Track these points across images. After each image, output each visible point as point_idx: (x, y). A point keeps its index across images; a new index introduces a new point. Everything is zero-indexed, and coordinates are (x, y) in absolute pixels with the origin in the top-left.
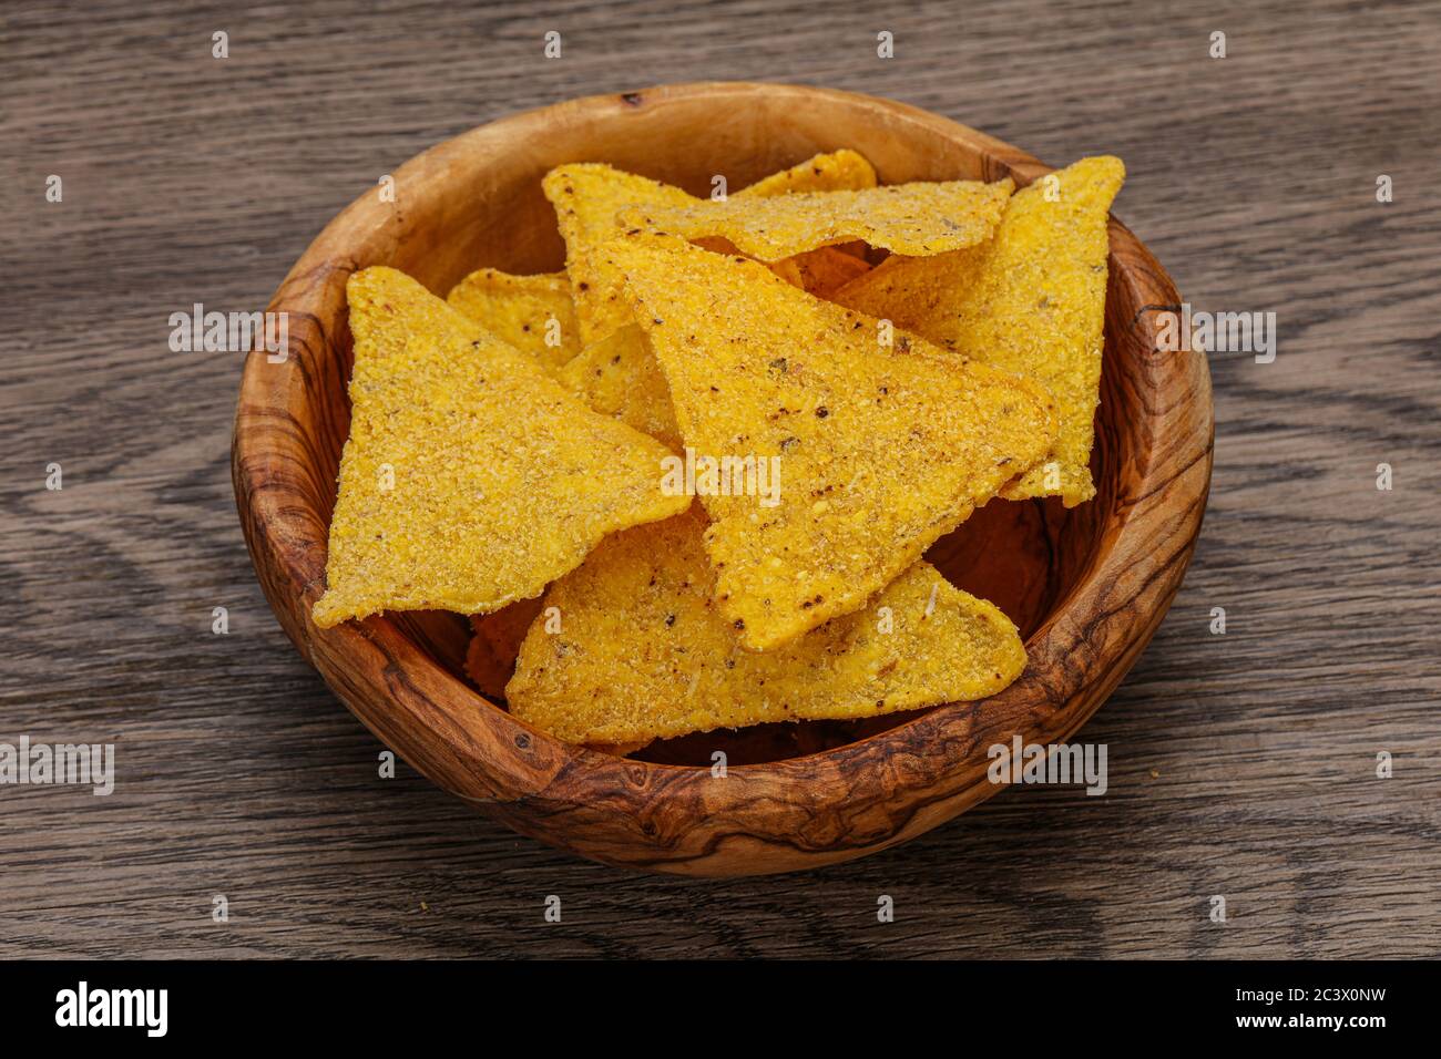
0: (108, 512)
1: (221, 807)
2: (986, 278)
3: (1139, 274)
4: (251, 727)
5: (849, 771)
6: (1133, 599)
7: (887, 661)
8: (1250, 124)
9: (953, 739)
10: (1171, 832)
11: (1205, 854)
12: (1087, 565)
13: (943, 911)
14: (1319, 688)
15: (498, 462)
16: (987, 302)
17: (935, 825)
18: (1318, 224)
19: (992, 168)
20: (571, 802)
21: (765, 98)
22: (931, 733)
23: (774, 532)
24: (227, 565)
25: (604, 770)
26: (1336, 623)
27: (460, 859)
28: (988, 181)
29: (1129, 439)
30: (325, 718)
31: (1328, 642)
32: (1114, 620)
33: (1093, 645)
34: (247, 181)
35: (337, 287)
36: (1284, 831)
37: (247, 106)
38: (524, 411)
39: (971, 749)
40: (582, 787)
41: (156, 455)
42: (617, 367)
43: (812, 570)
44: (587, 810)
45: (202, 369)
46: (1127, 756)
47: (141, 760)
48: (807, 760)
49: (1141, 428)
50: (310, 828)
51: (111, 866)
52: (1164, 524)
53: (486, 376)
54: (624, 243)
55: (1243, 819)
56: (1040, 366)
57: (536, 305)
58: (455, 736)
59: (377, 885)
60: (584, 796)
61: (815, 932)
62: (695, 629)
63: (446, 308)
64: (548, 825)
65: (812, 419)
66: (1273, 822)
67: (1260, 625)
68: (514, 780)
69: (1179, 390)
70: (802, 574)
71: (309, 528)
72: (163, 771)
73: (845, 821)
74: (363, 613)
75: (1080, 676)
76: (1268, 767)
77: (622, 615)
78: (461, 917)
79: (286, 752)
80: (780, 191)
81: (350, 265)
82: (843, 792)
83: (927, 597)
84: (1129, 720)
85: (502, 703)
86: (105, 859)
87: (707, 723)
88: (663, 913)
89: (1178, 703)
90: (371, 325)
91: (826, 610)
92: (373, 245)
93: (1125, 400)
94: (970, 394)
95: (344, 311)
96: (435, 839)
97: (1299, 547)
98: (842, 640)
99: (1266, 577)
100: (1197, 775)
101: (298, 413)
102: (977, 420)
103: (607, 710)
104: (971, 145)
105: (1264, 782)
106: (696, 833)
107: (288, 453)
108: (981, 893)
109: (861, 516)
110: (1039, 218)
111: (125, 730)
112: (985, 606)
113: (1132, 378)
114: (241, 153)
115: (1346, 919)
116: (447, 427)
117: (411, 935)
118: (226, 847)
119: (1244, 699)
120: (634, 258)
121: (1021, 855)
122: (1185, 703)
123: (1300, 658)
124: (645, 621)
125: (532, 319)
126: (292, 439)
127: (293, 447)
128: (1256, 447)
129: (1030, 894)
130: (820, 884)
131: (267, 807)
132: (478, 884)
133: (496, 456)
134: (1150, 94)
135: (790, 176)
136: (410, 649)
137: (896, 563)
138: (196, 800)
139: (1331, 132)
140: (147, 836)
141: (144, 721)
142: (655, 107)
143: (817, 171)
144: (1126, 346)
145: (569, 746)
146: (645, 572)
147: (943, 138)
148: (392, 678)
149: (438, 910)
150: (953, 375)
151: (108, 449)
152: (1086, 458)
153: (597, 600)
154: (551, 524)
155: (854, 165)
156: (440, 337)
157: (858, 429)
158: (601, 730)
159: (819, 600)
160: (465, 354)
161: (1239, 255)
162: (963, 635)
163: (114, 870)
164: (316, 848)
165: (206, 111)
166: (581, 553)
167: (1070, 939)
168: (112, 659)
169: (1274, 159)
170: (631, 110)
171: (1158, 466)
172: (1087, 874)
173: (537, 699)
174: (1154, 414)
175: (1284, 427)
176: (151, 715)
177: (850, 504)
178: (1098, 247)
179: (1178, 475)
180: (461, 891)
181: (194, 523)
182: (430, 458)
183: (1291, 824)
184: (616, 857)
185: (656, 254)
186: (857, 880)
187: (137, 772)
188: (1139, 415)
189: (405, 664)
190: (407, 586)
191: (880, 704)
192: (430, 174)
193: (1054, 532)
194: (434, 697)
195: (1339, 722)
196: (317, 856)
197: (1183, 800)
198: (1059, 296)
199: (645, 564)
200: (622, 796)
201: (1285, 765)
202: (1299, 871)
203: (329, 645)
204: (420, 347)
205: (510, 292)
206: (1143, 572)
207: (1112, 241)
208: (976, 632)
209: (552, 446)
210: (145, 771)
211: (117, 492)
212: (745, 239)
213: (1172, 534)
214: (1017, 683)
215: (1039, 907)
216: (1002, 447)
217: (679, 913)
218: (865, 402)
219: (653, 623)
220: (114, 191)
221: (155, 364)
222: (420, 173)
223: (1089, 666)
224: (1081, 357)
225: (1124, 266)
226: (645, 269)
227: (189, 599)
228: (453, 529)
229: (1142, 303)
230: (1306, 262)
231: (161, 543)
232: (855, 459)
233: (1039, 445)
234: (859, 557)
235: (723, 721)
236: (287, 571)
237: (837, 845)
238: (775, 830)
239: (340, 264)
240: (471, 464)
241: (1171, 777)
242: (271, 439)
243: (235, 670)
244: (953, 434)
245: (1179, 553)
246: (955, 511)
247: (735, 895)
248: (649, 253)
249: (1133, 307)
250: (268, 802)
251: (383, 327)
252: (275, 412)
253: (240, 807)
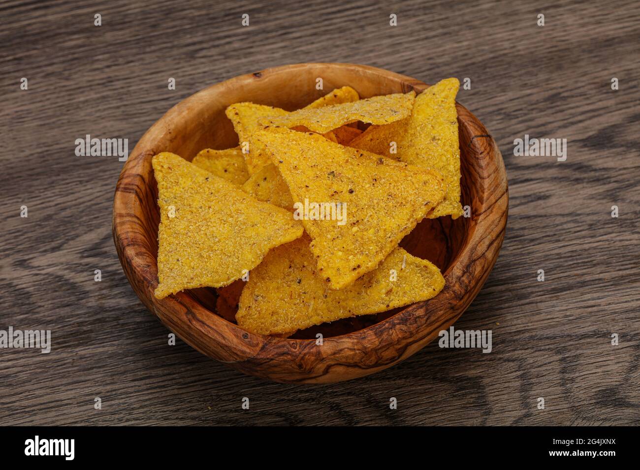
0: (62, 264)
1: (122, 377)
2: (410, 131)
3: (470, 123)
4: (131, 344)
5: (378, 334)
6: (484, 254)
7: (389, 288)
8: (502, 61)
9: (419, 317)
10: (507, 346)
11: (522, 354)
12: (464, 241)
13: (420, 388)
14: (559, 282)
15: (222, 225)
16: (411, 141)
17: (415, 352)
18: (534, 98)
19: (405, 87)
20: (268, 359)
21: (311, 69)
22: (410, 315)
23: (338, 241)
24: (112, 280)
25: (280, 344)
26: (563, 256)
27: (222, 388)
28: (405, 93)
29: (474, 189)
30: (160, 337)
31: (560, 264)
32: (478, 262)
33: (470, 274)
34: (102, 125)
35: (148, 162)
36: (553, 341)
37: (98, 95)
38: (230, 204)
39: (426, 321)
40: (271, 352)
41: (78, 239)
42: (265, 182)
43: (355, 255)
44: (275, 361)
45: (93, 202)
46: (486, 318)
47: (87, 362)
48: (361, 332)
49: (479, 184)
50: (159, 382)
51: (80, 406)
52: (493, 222)
53: (213, 191)
54: (263, 132)
55: (536, 338)
56: (436, 164)
57: (228, 161)
58: (218, 337)
59: (189, 402)
60: (273, 355)
61: (369, 402)
62: (309, 284)
63: (193, 167)
64: (258, 369)
65: (348, 195)
66: (548, 338)
67: (532, 260)
68: (243, 352)
69: (492, 168)
70: (351, 257)
71: (148, 260)
72: (97, 366)
73: (379, 355)
74: (175, 291)
75: (467, 286)
76: (542, 316)
77: (279, 281)
78: (225, 411)
79: (145, 353)
80: (321, 106)
81: (152, 153)
82: (377, 343)
83: (402, 261)
84: (484, 303)
85: (235, 322)
86: (78, 403)
87: (318, 321)
88: (307, 400)
89: (503, 294)
90: (164, 176)
91: (362, 270)
92: (160, 144)
93: (470, 174)
94: (410, 178)
95: (152, 172)
96: (210, 381)
97: (544, 227)
98: (369, 282)
99: (532, 240)
100: (515, 322)
101: (138, 214)
102: (414, 188)
103: (277, 321)
104: (396, 79)
105: (542, 322)
106: (319, 366)
107: (136, 231)
108: (434, 379)
109: (371, 231)
110: (427, 105)
111: (79, 351)
112: (426, 262)
113: (472, 165)
114: (98, 114)
115: (581, 374)
116: (199, 213)
117: (206, 420)
118: (126, 393)
119: (530, 290)
120: (268, 137)
121: (448, 362)
122: (506, 294)
123: (550, 271)
124: (289, 283)
125: (228, 167)
126: (137, 225)
127: (138, 228)
128: (522, 189)
129: (453, 377)
130: (369, 382)
131: (141, 375)
132: (231, 397)
133: (221, 223)
134: (461, 53)
135: (325, 99)
136: (195, 304)
137: (388, 249)
138: (112, 376)
139: (535, 61)
140: (94, 392)
141: (87, 346)
142: (267, 77)
143: (335, 96)
144: (468, 153)
145: (264, 336)
146: (287, 263)
147: (384, 77)
148: (190, 316)
149: (216, 409)
150: (402, 171)
151: (58, 239)
152: (458, 199)
153: (269, 276)
154: (247, 248)
155: (350, 92)
156: (192, 178)
157: (366, 196)
158: (276, 328)
159: (359, 266)
160: (203, 183)
161: (505, 113)
162: (418, 275)
163: (82, 407)
164: (163, 390)
165: (82, 99)
166: (261, 258)
167: (472, 394)
168: (70, 323)
169: (515, 74)
170: (258, 79)
171: (488, 199)
172: (475, 367)
173: (249, 319)
174: (483, 179)
175: (531, 180)
176: (89, 343)
177: (367, 227)
178: (453, 114)
179: (496, 202)
180: (224, 401)
181: (97, 264)
182: (194, 227)
183: (555, 338)
184: (287, 379)
185: (277, 135)
186: (383, 379)
187: (87, 367)
188: (477, 180)
189: (194, 310)
190: (192, 279)
191: (388, 306)
192: (180, 113)
193: (447, 230)
194: (208, 322)
195: (569, 295)
196: (164, 393)
197: (510, 333)
198: (440, 135)
199: (287, 260)
200: (288, 354)
201: (550, 315)
202: (560, 357)
203: (162, 306)
204: (185, 182)
205: (217, 157)
206: (487, 242)
207: (458, 112)
208: (423, 273)
209: (243, 216)
210: (90, 366)
211: (65, 255)
212: (312, 125)
213: (497, 226)
214: (442, 292)
215: (457, 382)
216: (425, 198)
217: (313, 400)
218: (368, 186)
219: (292, 283)
220: (48, 135)
221: (74, 202)
222: (176, 113)
223: (470, 282)
224: (452, 159)
225: (464, 121)
226: (273, 141)
227: (99, 295)
228: (207, 254)
229: (473, 135)
230: (532, 114)
231: (85, 274)
232: (367, 209)
233: (440, 195)
234: (373, 248)
235: (325, 320)
236: (142, 278)
237: (376, 365)
238: (351, 361)
239: (148, 153)
240: (212, 227)
241: (504, 324)
242: (129, 226)
243: (121, 322)
244: (405, 194)
245: (500, 233)
246: (409, 225)
247: (335, 390)
248: (274, 135)
249: (469, 137)
250: (141, 374)
251: (169, 176)
252: (129, 215)
253: (130, 376)
